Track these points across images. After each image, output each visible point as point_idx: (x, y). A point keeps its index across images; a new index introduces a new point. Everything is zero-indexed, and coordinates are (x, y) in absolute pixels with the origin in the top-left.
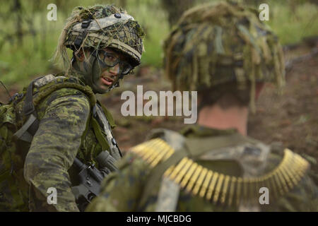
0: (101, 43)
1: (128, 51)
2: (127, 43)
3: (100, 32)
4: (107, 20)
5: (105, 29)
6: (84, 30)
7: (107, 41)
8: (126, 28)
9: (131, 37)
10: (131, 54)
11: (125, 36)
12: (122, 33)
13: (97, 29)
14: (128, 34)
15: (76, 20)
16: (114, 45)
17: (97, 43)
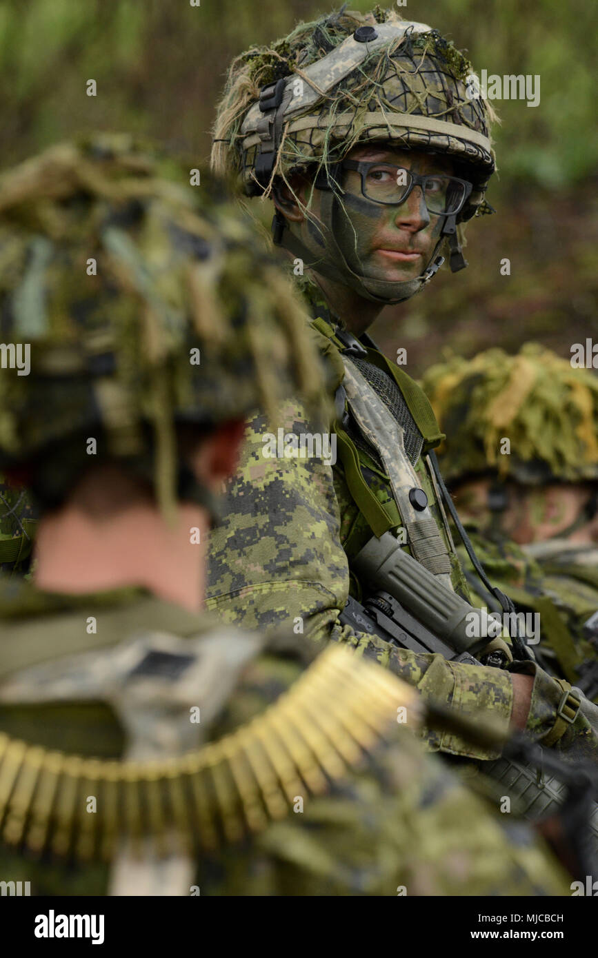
0: (334, 141)
1: (431, 133)
2: (418, 112)
3: (320, 107)
4: (334, 60)
5: (333, 90)
6: (269, 118)
7: (350, 126)
8: (401, 65)
9: (426, 87)
10: (442, 141)
11: (407, 91)
12: (393, 85)
13: (311, 100)
14: (414, 83)
15: (246, 99)
16: (375, 133)
17: (320, 146)
